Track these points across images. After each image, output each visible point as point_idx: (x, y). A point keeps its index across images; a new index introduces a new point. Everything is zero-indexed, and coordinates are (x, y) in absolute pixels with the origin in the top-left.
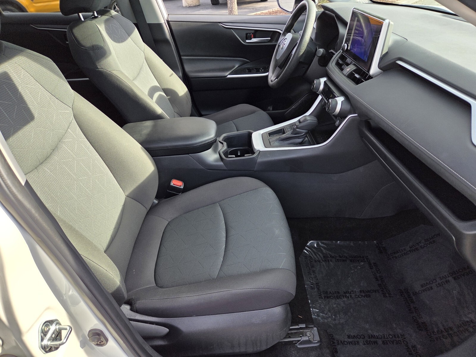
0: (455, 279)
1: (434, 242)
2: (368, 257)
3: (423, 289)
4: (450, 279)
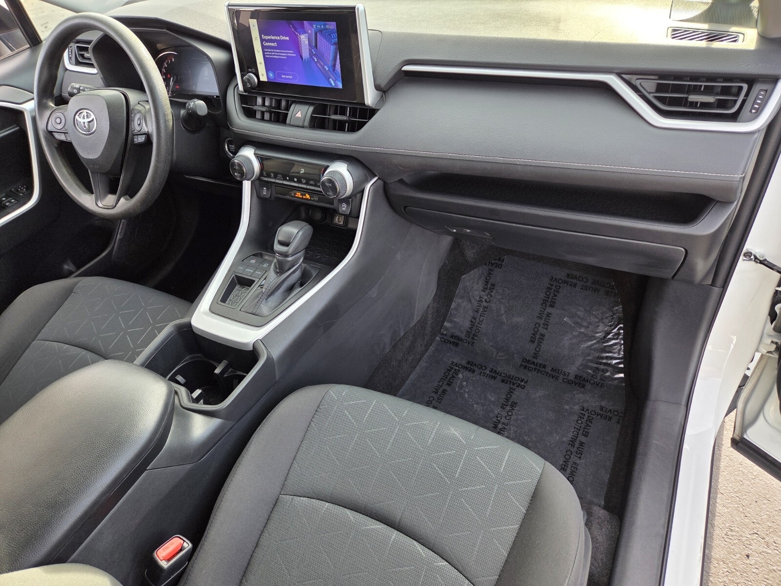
0: (552, 306)
1: (493, 285)
2: (453, 362)
3: (536, 343)
4: (549, 310)
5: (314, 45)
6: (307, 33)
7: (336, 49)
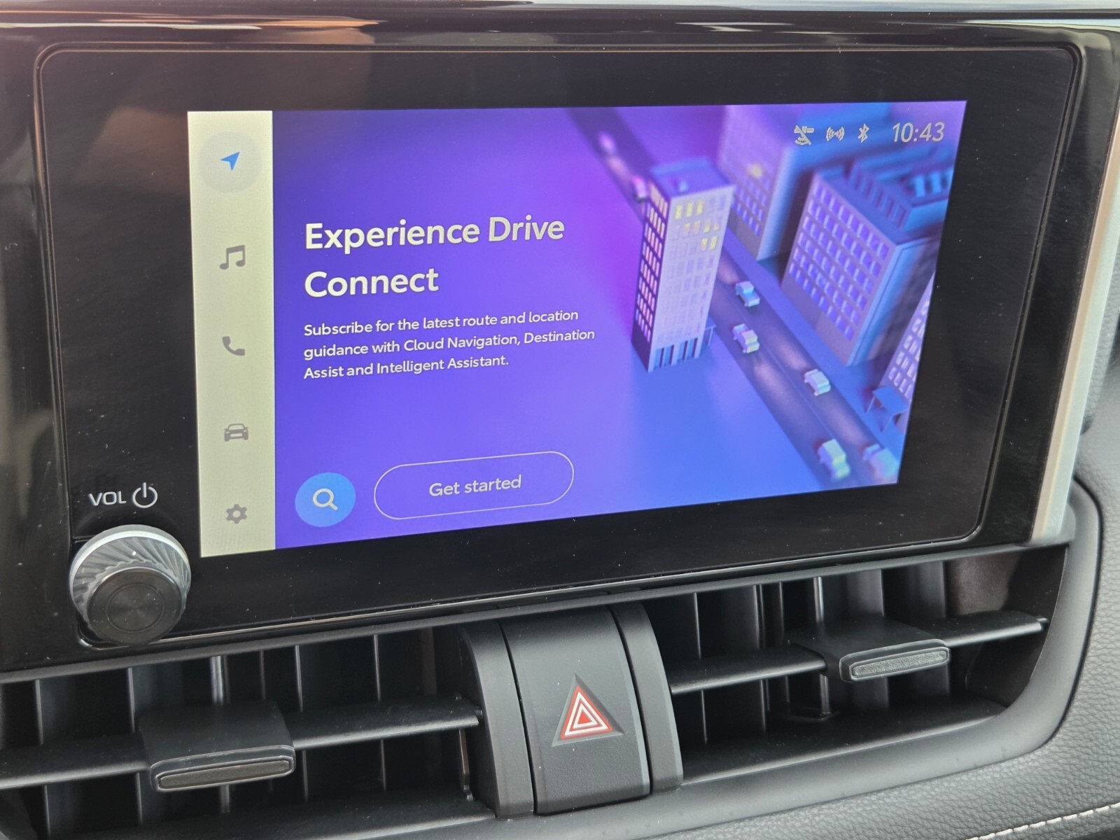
5: (764, 249)
6: (725, 180)
7: (923, 260)
